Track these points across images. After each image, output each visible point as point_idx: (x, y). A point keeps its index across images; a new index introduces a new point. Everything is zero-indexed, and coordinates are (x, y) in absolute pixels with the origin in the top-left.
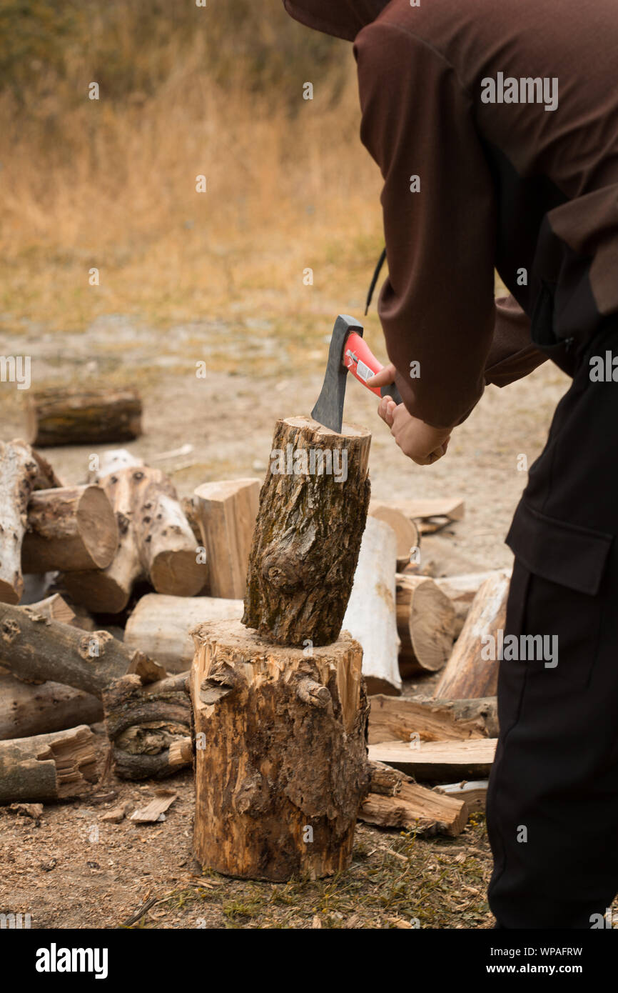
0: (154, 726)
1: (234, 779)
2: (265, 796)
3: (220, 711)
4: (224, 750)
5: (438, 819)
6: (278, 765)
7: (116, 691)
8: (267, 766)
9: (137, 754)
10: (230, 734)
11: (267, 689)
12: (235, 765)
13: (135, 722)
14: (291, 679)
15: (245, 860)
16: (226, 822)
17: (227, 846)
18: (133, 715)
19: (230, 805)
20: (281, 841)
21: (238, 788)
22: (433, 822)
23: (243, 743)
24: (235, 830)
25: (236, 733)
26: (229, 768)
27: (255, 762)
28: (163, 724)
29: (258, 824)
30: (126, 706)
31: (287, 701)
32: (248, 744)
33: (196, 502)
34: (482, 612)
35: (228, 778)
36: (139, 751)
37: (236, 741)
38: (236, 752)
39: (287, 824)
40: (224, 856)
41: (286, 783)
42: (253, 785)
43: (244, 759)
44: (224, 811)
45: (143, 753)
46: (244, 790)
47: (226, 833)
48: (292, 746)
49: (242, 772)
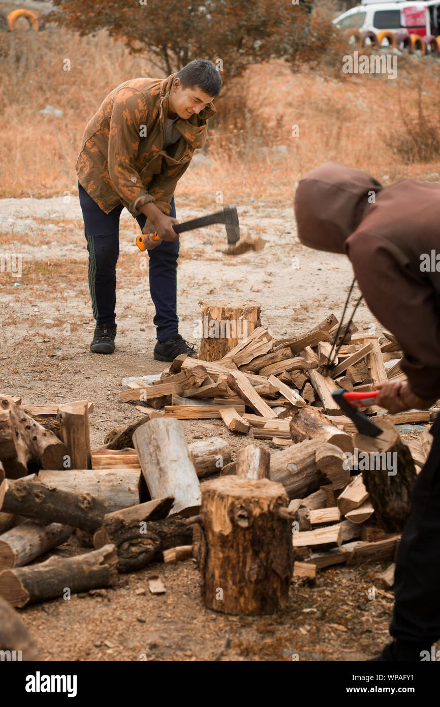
0: (134, 541)
1: (245, 564)
2: (262, 571)
3: (235, 530)
4: (237, 550)
5: (307, 575)
6: (268, 553)
7: (113, 525)
8: (262, 555)
9: (127, 558)
10: (241, 542)
11: (262, 515)
12: (245, 557)
13: (125, 541)
14: (274, 508)
15: (252, 605)
16: (241, 588)
17: (242, 600)
18: (125, 536)
19: (244, 578)
20: (270, 593)
21: (248, 569)
22: (305, 577)
23: (249, 545)
24: (246, 592)
25: (245, 540)
26: (241, 559)
27: (256, 554)
28: (140, 540)
29: (259, 586)
30: (120, 532)
31: (273, 520)
32: (252, 545)
33: (64, 416)
34: (249, 466)
35: (241, 565)
36: (128, 556)
37: (245, 544)
38: (245, 550)
39: (273, 583)
40: (240, 606)
41: (272, 562)
42: (256, 566)
43: (250, 553)
44: (240, 581)
45: (131, 557)
46: (251, 569)
47: (241, 593)
48: (275, 543)
49: (249, 560)
